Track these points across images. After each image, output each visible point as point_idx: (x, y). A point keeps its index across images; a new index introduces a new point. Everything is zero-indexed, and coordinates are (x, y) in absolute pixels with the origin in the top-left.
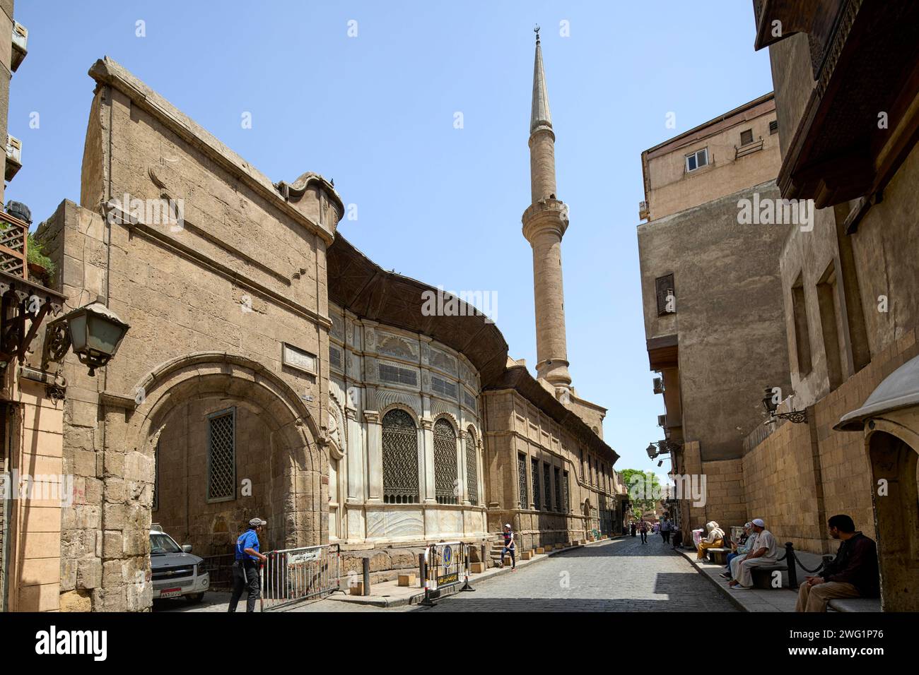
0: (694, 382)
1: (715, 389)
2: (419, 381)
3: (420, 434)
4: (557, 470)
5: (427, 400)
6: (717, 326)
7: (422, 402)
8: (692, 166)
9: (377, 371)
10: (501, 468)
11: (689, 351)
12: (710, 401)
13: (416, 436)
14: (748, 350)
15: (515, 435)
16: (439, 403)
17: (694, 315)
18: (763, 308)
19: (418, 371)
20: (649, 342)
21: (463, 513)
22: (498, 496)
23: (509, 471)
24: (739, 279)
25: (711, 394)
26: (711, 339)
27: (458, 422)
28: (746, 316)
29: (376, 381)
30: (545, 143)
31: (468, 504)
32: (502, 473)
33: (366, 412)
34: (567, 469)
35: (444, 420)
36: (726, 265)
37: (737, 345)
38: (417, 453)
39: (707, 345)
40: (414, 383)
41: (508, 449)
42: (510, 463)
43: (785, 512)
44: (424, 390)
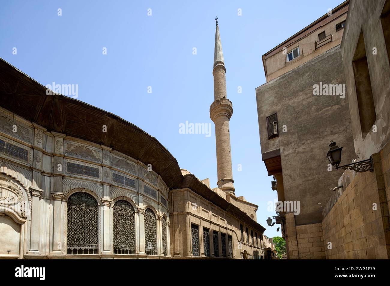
0: (291, 177)
1: (304, 180)
6: (304, 141)
8: (290, 58)
10: (181, 233)
11: (287, 158)
12: (301, 188)
15: (189, 214)
17: (290, 136)
18: (334, 126)
20: (264, 155)
22: (180, 249)
24: (317, 110)
25: (301, 183)
26: (300, 149)
28: (322, 132)
30: (221, 72)
32: (182, 236)
36: (309, 103)
37: (317, 151)
39: (298, 153)
41: (185, 222)
42: (186, 230)
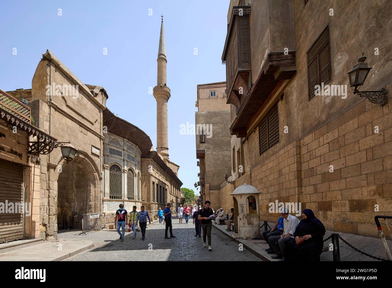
0: (209, 166)
1: (214, 169)
2: (123, 155)
3: (123, 174)
4: (164, 188)
5: (125, 162)
6: (216, 150)
7: (124, 163)
8: (212, 95)
9: (108, 150)
10: (146, 187)
11: (208, 156)
12: (213, 172)
13: (121, 175)
14: (223, 158)
15: (151, 176)
16: (129, 163)
18: (228, 147)
19: (123, 152)
20: (197, 151)
21: (136, 203)
22: (145, 197)
23: (149, 188)
24: (222, 137)
27: (135, 170)
28: (223, 148)
29: (108, 154)
31: (137, 200)
32: (146, 189)
33: (104, 165)
34: (167, 188)
35: (131, 170)
37: (220, 156)
38: (121, 181)
39: (213, 155)
40: (121, 156)
41: (149, 181)
42: (149, 186)
43: (229, 206)
44: (125, 159)
